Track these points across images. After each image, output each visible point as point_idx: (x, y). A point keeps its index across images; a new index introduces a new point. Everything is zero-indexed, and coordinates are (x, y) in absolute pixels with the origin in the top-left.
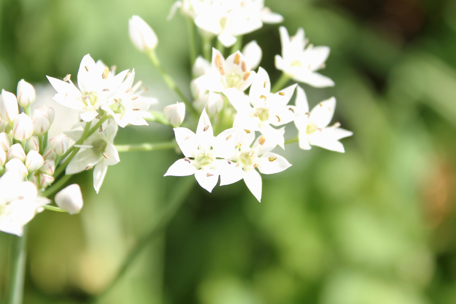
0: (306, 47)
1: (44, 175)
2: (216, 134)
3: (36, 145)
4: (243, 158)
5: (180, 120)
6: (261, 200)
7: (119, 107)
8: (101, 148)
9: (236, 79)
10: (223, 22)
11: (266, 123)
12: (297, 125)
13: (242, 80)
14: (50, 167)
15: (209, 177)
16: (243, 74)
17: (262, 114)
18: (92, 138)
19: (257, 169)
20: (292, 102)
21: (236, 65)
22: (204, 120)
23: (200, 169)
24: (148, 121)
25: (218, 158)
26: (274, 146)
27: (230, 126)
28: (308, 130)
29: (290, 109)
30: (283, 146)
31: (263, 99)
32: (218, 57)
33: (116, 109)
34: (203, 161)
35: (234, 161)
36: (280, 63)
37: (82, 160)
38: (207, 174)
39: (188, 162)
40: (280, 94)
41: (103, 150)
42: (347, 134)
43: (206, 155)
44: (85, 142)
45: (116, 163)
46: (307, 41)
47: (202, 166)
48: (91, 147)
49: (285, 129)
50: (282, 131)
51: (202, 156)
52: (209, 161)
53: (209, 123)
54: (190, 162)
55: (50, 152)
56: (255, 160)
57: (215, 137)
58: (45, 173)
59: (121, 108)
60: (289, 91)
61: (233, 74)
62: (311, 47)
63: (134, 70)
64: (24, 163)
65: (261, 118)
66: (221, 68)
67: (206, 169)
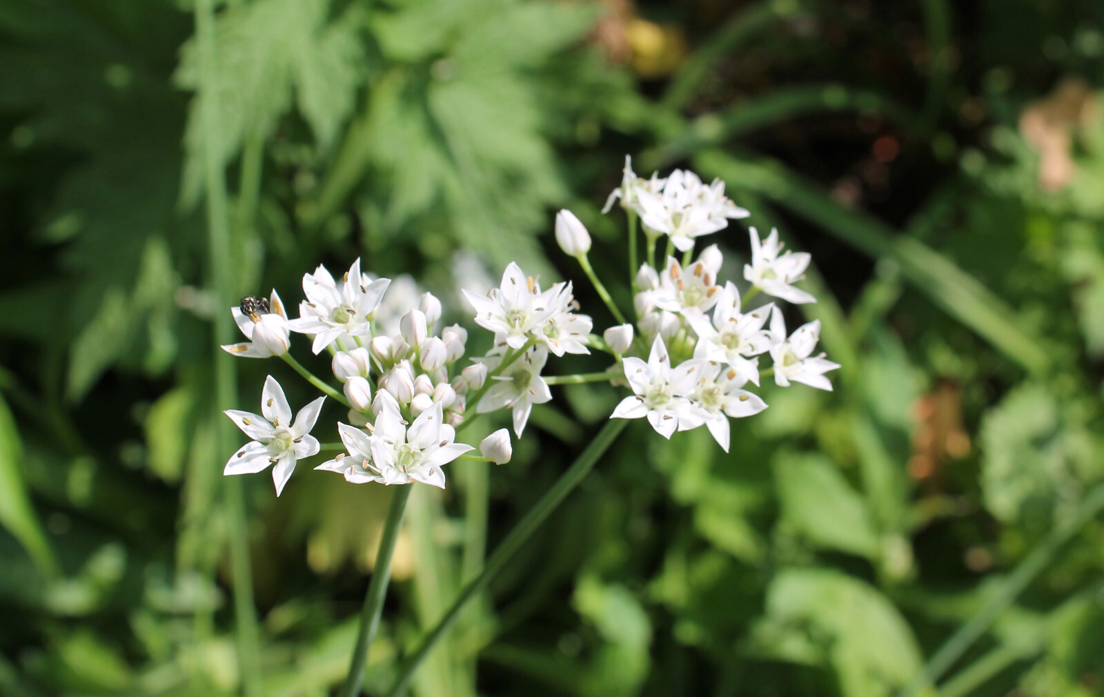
0: (781, 254)
1: (454, 414)
2: (674, 365)
3: (445, 375)
4: (707, 396)
5: (627, 345)
6: (730, 450)
7: (552, 330)
8: (524, 380)
9: (696, 295)
10: (677, 219)
11: (735, 352)
12: (774, 355)
13: (705, 298)
14: (461, 405)
15: (667, 421)
16: (706, 289)
17: (731, 341)
18: (512, 367)
19: (723, 411)
20: (766, 326)
21: (696, 278)
22: (658, 348)
23: (652, 409)
24: (589, 348)
25: (675, 396)
26: (745, 381)
27: (690, 356)
28: (787, 361)
29: (766, 335)
30: (757, 384)
31: (733, 323)
32: (673, 267)
33: (548, 333)
34: (658, 400)
35: (696, 400)
36: (750, 273)
37: (497, 395)
38: (665, 416)
39: (640, 402)
40: (754, 316)
41: (526, 383)
42: (834, 366)
43: (662, 391)
44: (503, 373)
45: (545, 401)
46: (782, 245)
47: (656, 407)
48: (511, 379)
49: (759, 360)
50: (755, 362)
51: (655, 393)
52: (665, 400)
53: (665, 352)
54: (643, 401)
55: (460, 386)
56: (722, 399)
57: (672, 370)
58: (454, 412)
59: (554, 332)
60: (763, 312)
61: (694, 289)
62: (788, 252)
63: (571, 283)
64: (432, 398)
65: (729, 346)
66: (679, 282)
67: (663, 410)
